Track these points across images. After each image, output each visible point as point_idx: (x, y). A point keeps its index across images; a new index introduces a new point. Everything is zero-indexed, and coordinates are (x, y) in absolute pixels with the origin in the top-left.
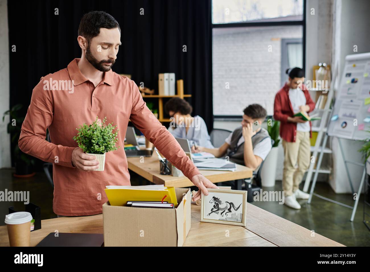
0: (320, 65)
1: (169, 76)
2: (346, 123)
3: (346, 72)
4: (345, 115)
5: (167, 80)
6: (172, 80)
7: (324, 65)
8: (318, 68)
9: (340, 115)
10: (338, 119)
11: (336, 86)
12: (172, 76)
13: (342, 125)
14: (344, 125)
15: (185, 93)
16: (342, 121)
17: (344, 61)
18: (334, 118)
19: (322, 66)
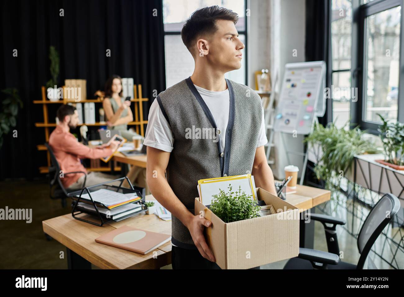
0: (263, 71)
1: (127, 82)
2: (288, 120)
3: (286, 77)
4: (287, 114)
5: (125, 85)
6: (130, 85)
7: (267, 71)
8: (261, 73)
9: (284, 114)
10: (282, 117)
11: (277, 89)
12: (131, 81)
13: (285, 122)
14: (287, 122)
15: (143, 97)
16: (285, 119)
17: (283, 69)
18: (279, 116)
19: (265, 72)
